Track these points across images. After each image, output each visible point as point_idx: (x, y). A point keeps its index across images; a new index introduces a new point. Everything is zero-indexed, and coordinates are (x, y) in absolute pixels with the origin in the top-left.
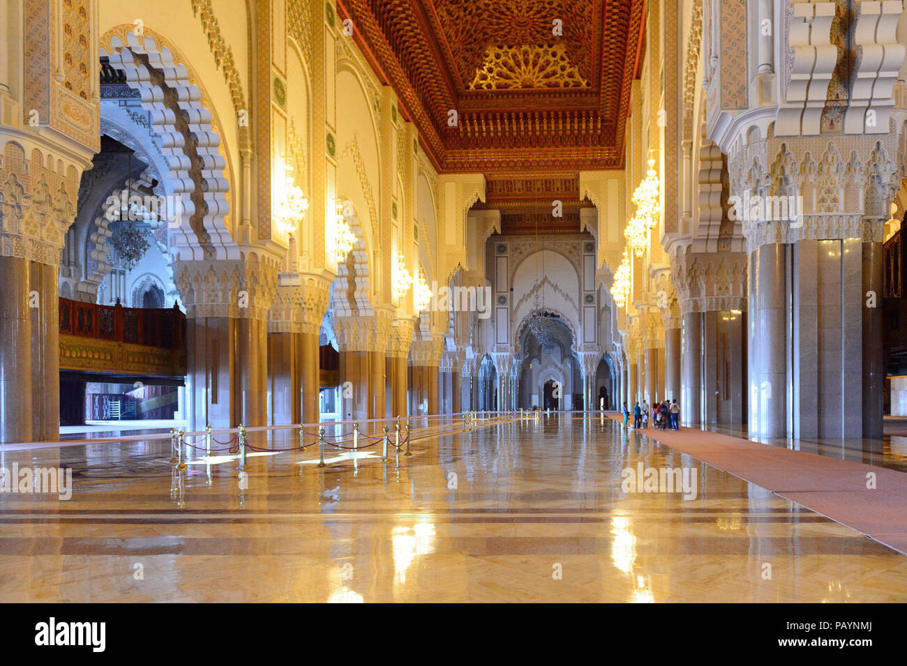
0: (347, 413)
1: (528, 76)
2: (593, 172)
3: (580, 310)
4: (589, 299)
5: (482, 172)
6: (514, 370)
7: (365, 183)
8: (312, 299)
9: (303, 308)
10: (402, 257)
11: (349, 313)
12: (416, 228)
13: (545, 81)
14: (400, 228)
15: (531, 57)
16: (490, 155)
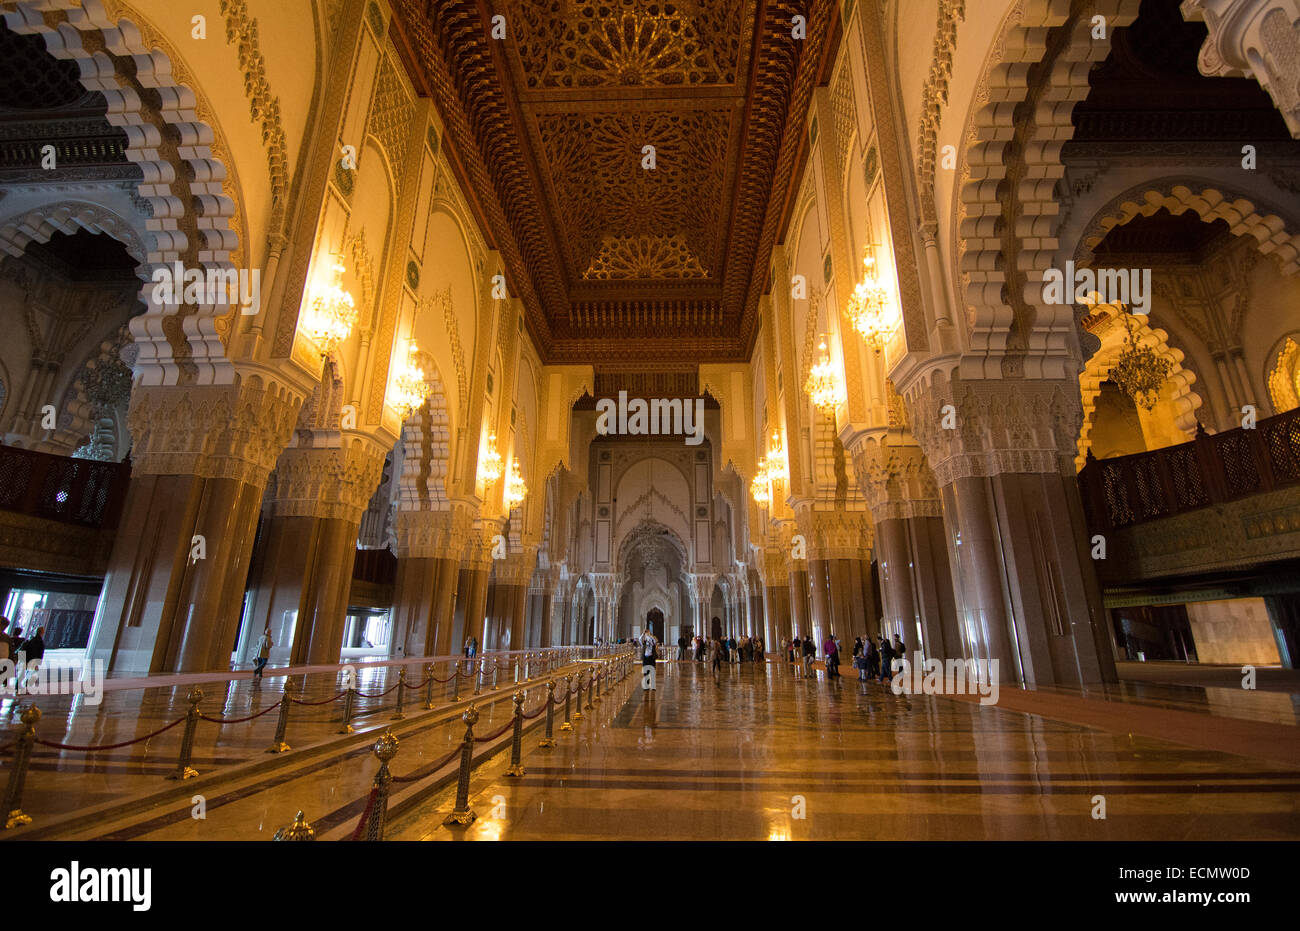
0: (397, 648)
1: (646, 266)
2: (715, 365)
3: (692, 525)
4: (702, 512)
5: (591, 364)
6: (613, 596)
7: (457, 345)
8: (355, 469)
9: (339, 482)
10: (493, 438)
11: (417, 506)
12: (513, 412)
13: (662, 271)
14: (495, 408)
15: (650, 247)
16: (601, 345)
